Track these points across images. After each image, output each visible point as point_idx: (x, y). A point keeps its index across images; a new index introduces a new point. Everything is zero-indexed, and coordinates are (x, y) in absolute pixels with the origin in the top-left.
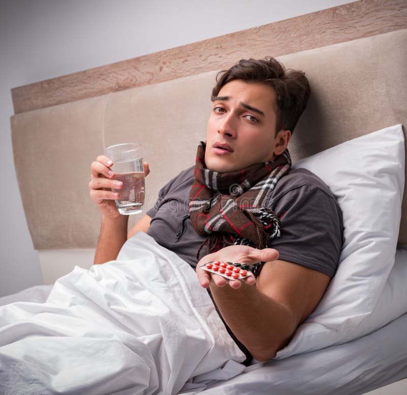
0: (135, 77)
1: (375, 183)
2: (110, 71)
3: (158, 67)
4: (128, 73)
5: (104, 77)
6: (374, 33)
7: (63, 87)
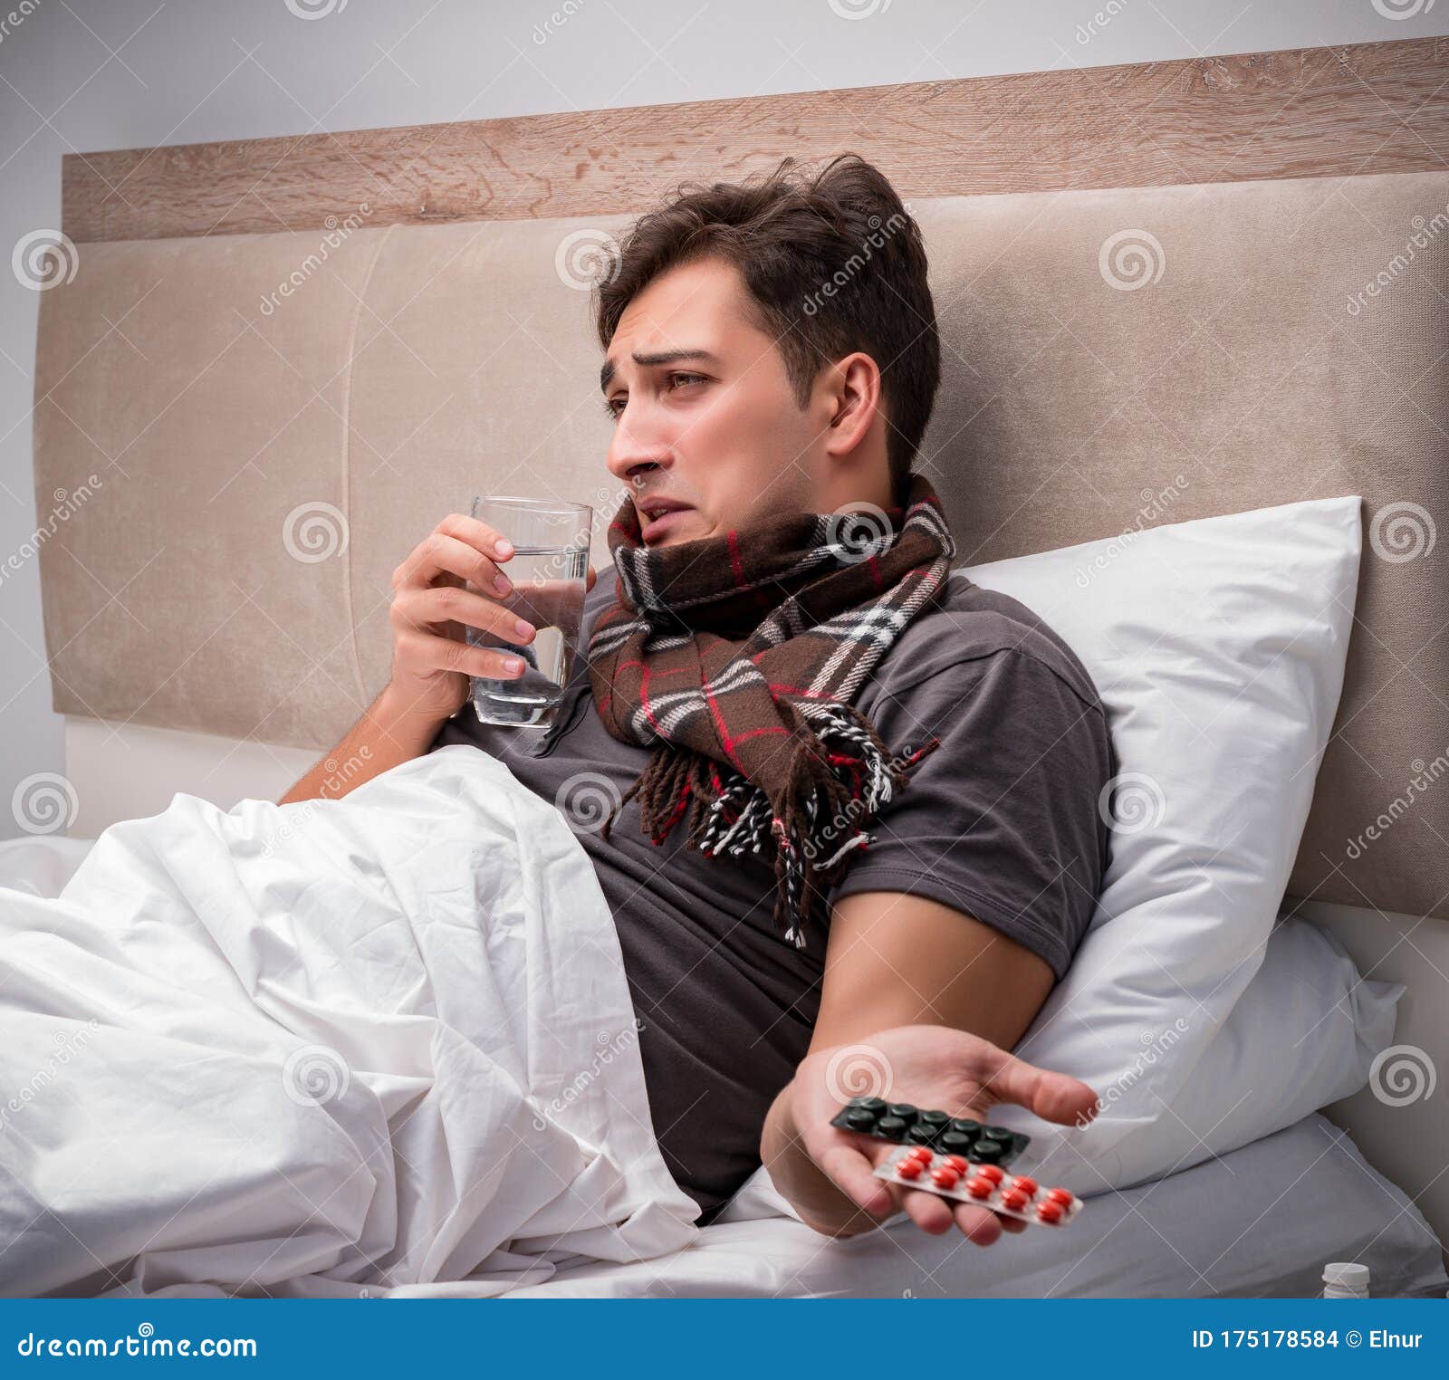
0: (488, 186)
1: (1238, 682)
2: (406, 151)
3: (571, 165)
4: (469, 166)
5: (383, 167)
6: (1318, 170)
7: (241, 177)
